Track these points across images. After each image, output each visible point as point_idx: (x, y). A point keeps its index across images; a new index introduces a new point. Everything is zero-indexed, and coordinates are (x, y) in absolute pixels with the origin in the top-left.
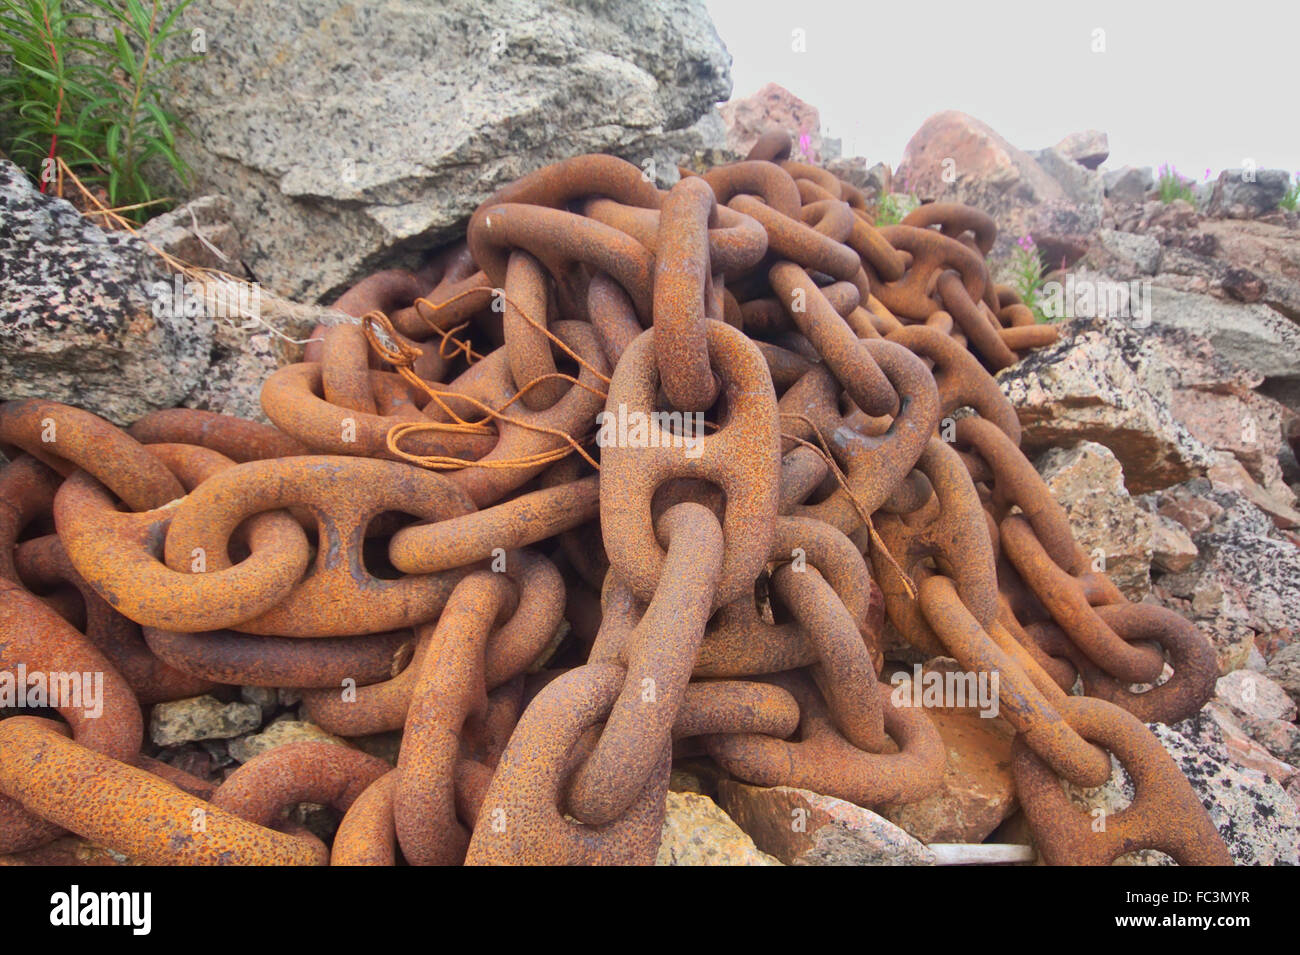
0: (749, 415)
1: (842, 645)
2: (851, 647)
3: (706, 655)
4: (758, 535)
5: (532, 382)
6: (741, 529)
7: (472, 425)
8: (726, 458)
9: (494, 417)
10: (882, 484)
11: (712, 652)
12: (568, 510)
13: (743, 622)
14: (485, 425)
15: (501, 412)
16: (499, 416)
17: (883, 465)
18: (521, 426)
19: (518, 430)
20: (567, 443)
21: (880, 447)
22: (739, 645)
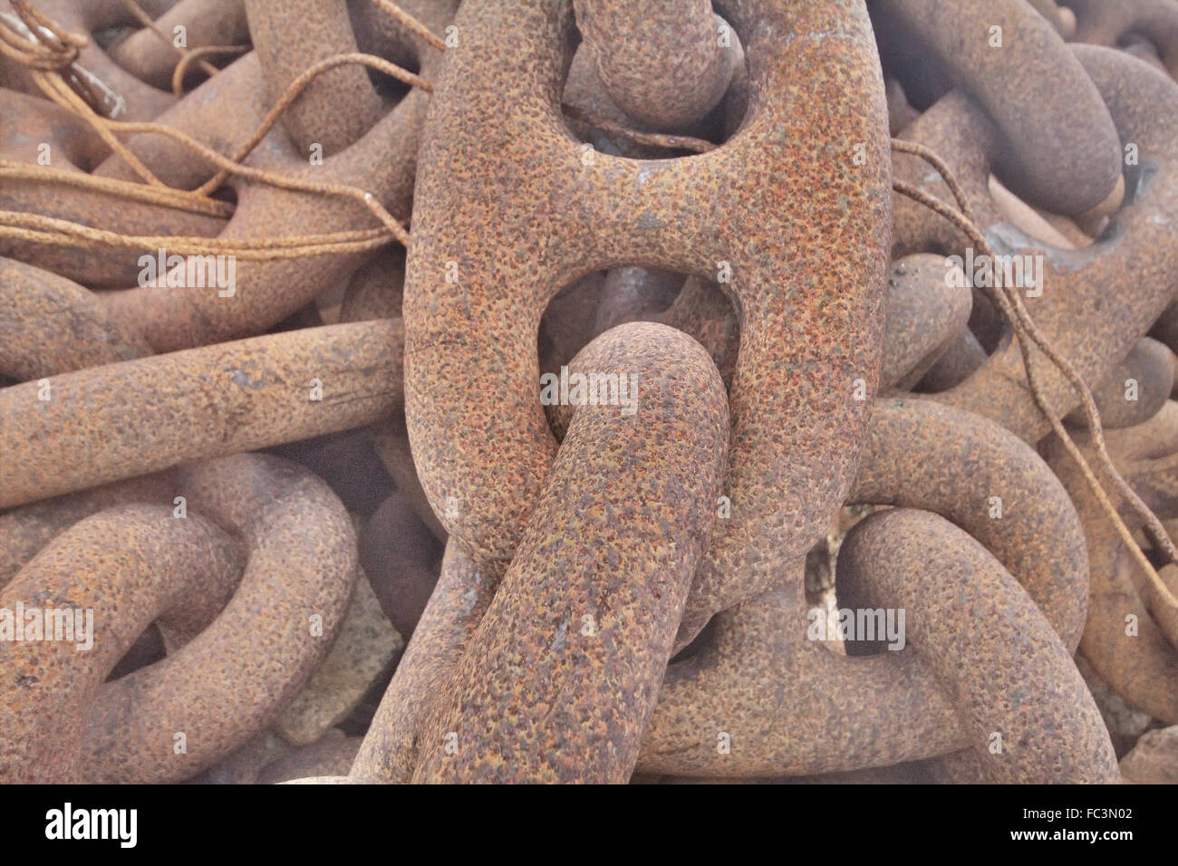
0: (809, 89)
1: (1049, 725)
2: (1075, 731)
3: (686, 726)
4: (829, 409)
5: (298, 81)
6: (781, 391)
7: (188, 195)
8: (742, 201)
9: (229, 174)
10: (1096, 347)
11: (699, 719)
12: (368, 372)
13: (778, 647)
14: (213, 195)
15: (240, 161)
16: (235, 168)
17: (1097, 305)
18: (273, 185)
19: (268, 194)
20: (376, 223)
21: (1089, 265)
22: (767, 703)
